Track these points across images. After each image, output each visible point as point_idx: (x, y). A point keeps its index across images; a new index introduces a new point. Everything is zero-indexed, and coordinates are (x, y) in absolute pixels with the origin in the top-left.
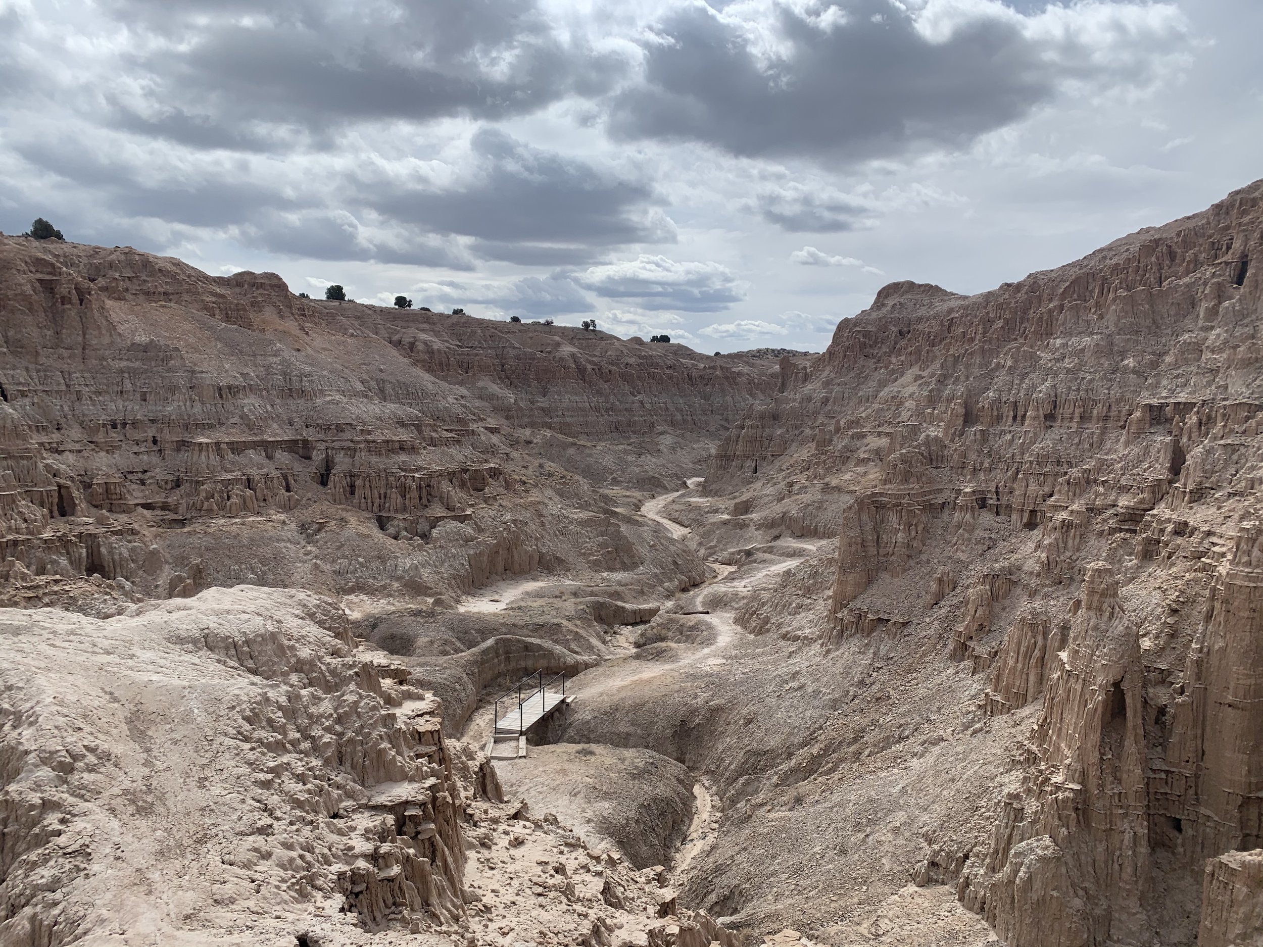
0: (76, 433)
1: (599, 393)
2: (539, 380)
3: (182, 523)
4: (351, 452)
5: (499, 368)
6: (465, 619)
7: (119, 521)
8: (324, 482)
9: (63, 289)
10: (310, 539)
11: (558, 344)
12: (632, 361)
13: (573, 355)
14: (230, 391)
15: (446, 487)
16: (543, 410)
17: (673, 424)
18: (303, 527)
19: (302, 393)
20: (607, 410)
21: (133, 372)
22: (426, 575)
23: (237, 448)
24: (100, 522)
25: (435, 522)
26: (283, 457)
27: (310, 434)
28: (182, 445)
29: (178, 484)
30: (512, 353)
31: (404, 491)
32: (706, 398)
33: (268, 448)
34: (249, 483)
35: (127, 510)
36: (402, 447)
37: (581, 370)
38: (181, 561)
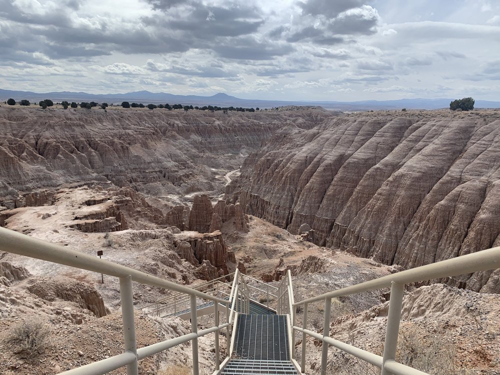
0: (129, 170)
1: (226, 136)
2: (208, 133)
3: (145, 184)
4: (168, 172)
5: (197, 130)
6: (186, 198)
7: (138, 183)
8: (164, 177)
9: (124, 147)
10: (163, 186)
11: (214, 121)
12: (237, 125)
13: (219, 125)
14: (149, 163)
15: (183, 178)
16: (209, 142)
17: (247, 145)
18: (162, 184)
19: (160, 162)
20: (228, 141)
21: (135, 160)
22: (180, 192)
23: (152, 172)
24: (136, 184)
25: (181, 183)
26: (158, 173)
27: (161, 169)
28: (144, 172)
29: (144, 178)
30: (201, 125)
31: (177, 179)
32: (258, 136)
33: (156, 172)
34: (154, 178)
35: (138, 182)
36: (176, 171)
37: (221, 129)
38: (147, 189)
